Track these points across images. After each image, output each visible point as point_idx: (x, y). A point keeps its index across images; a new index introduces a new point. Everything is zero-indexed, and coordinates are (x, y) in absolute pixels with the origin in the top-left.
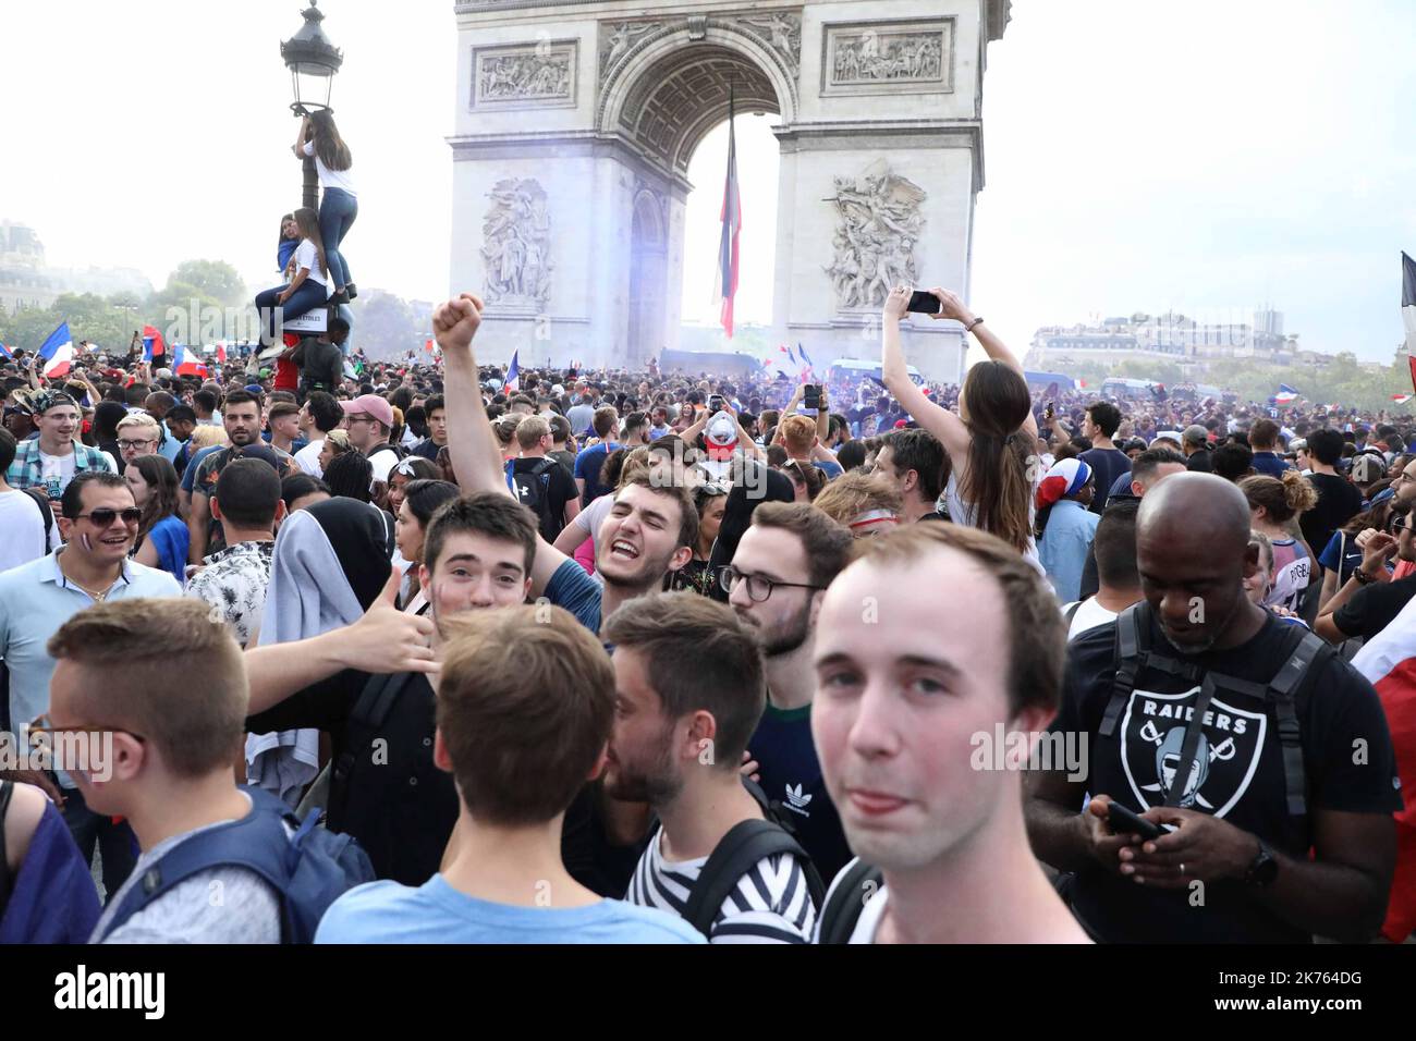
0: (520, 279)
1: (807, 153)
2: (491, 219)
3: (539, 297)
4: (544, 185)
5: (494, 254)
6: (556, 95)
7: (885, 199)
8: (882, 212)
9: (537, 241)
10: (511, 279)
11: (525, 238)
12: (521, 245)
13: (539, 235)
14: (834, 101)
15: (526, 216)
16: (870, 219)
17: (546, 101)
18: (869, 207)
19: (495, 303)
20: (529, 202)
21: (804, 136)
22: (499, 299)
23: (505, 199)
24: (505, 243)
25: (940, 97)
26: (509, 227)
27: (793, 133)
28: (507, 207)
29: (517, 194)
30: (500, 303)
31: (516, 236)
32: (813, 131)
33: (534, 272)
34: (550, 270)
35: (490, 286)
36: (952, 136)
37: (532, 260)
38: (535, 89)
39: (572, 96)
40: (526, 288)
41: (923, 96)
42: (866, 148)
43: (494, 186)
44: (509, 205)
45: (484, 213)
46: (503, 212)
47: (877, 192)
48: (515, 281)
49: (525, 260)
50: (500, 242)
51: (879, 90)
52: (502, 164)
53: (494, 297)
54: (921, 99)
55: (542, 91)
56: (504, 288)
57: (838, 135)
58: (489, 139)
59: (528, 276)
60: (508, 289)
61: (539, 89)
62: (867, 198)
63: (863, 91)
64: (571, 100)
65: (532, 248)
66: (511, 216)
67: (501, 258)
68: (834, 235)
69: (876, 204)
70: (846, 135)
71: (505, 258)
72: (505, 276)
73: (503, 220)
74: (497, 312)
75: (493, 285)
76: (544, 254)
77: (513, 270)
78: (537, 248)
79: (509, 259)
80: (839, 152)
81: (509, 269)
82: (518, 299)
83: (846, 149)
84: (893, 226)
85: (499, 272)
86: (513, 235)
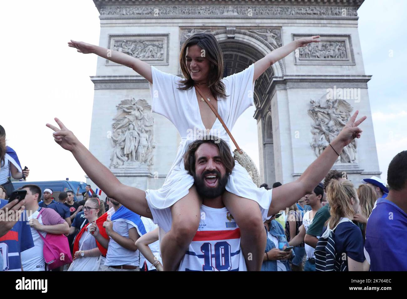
0: (136, 152)
1: (292, 90)
2: (117, 120)
3: (148, 163)
4: (149, 102)
5: (120, 138)
6: (157, 59)
7: (337, 110)
8: (337, 116)
9: (147, 132)
10: (131, 152)
11: (139, 130)
12: (137, 134)
13: (147, 129)
14: (302, 67)
15: (140, 118)
16: (330, 120)
17: (151, 62)
18: (328, 114)
19: (121, 167)
20: (142, 111)
21: (290, 82)
22: (123, 164)
23: (128, 109)
24: (127, 133)
25: (350, 67)
26: (130, 124)
27: (285, 80)
28: (128, 113)
29: (134, 107)
30: (124, 167)
31: (134, 129)
32: (296, 79)
33: (146, 149)
34: (154, 148)
35: (118, 157)
36: (359, 83)
37: (144, 142)
38: (144, 56)
39: (165, 60)
40: (140, 158)
41: (342, 66)
42: (321, 88)
43: (120, 103)
44: (130, 112)
45: (113, 117)
46: (126, 116)
47: (333, 107)
49: (139, 142)
50: (123, 132)
51: (322, 63)
52: (125, 92)
53: (121, 163)
54: (342, 67)
55: (149, 57)
56: (126, 158)
57: (306, 82)
58: (118, 78)
59: (142, 151)
60: (128, 159)
61: (147, 55)
62: (327, 110)
63: (314, 63)
64: (165, 61)
65: (144, 136)
66: (131, 118)
67: (124, 141)
68: (311, 128)
69: (334, 112)
70: (310, 82)
71: (127, 141)
72: (126, 151)
73: (126, 120)
74: (123, 172)
75: (120, 157)
76: (150, 139)
77: (133, 148)
79: (130, 141)
80: (308, 90)
81: (130, 146)
82: (136, 164)
83: (311, 88)
85: (123, 149)
86: (132, 128)
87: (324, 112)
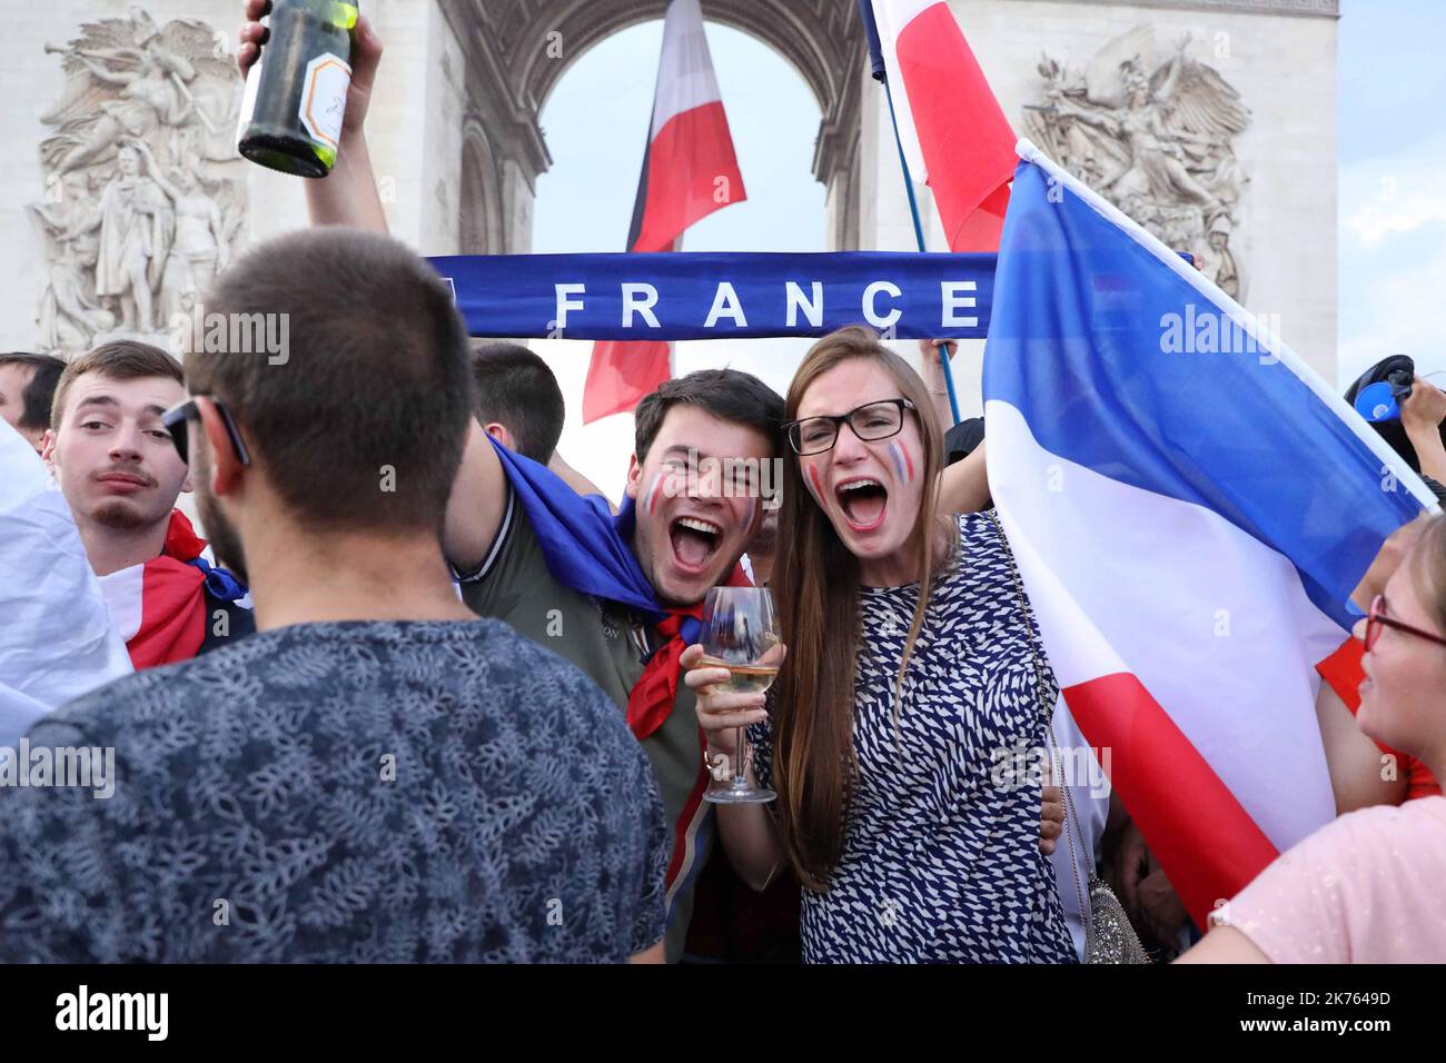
0: (156, 293)
2: (64, 126)
7: (1167, 114)
8: (1165, 147)
10: (129, 289)
11: (172, 178)
13: (213, 174)
15: (175, 118)
18: (1123, 136)
24: (109, 192)
26: (121, 145)
31: (144, 172)
43: (78, 34)
45: (45, 108)
46: (105, 105)
47: (1150, 100)
48: (143, 295)
49: (172, 239)
50: (93, 188)
66: (130, 115)
67: (96, 230)
71: (110, 233)
72: (106, 282)
73: (105, 126)
76: (230, 224)
78: (209, 206)
79: (123, 232)
84: (1190, 183)
87: (1100, 127)
